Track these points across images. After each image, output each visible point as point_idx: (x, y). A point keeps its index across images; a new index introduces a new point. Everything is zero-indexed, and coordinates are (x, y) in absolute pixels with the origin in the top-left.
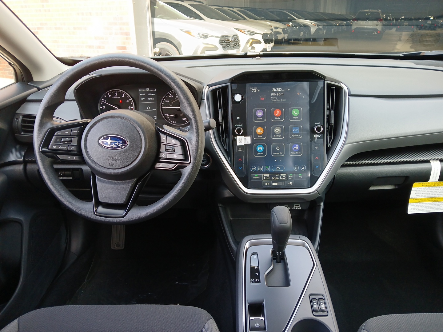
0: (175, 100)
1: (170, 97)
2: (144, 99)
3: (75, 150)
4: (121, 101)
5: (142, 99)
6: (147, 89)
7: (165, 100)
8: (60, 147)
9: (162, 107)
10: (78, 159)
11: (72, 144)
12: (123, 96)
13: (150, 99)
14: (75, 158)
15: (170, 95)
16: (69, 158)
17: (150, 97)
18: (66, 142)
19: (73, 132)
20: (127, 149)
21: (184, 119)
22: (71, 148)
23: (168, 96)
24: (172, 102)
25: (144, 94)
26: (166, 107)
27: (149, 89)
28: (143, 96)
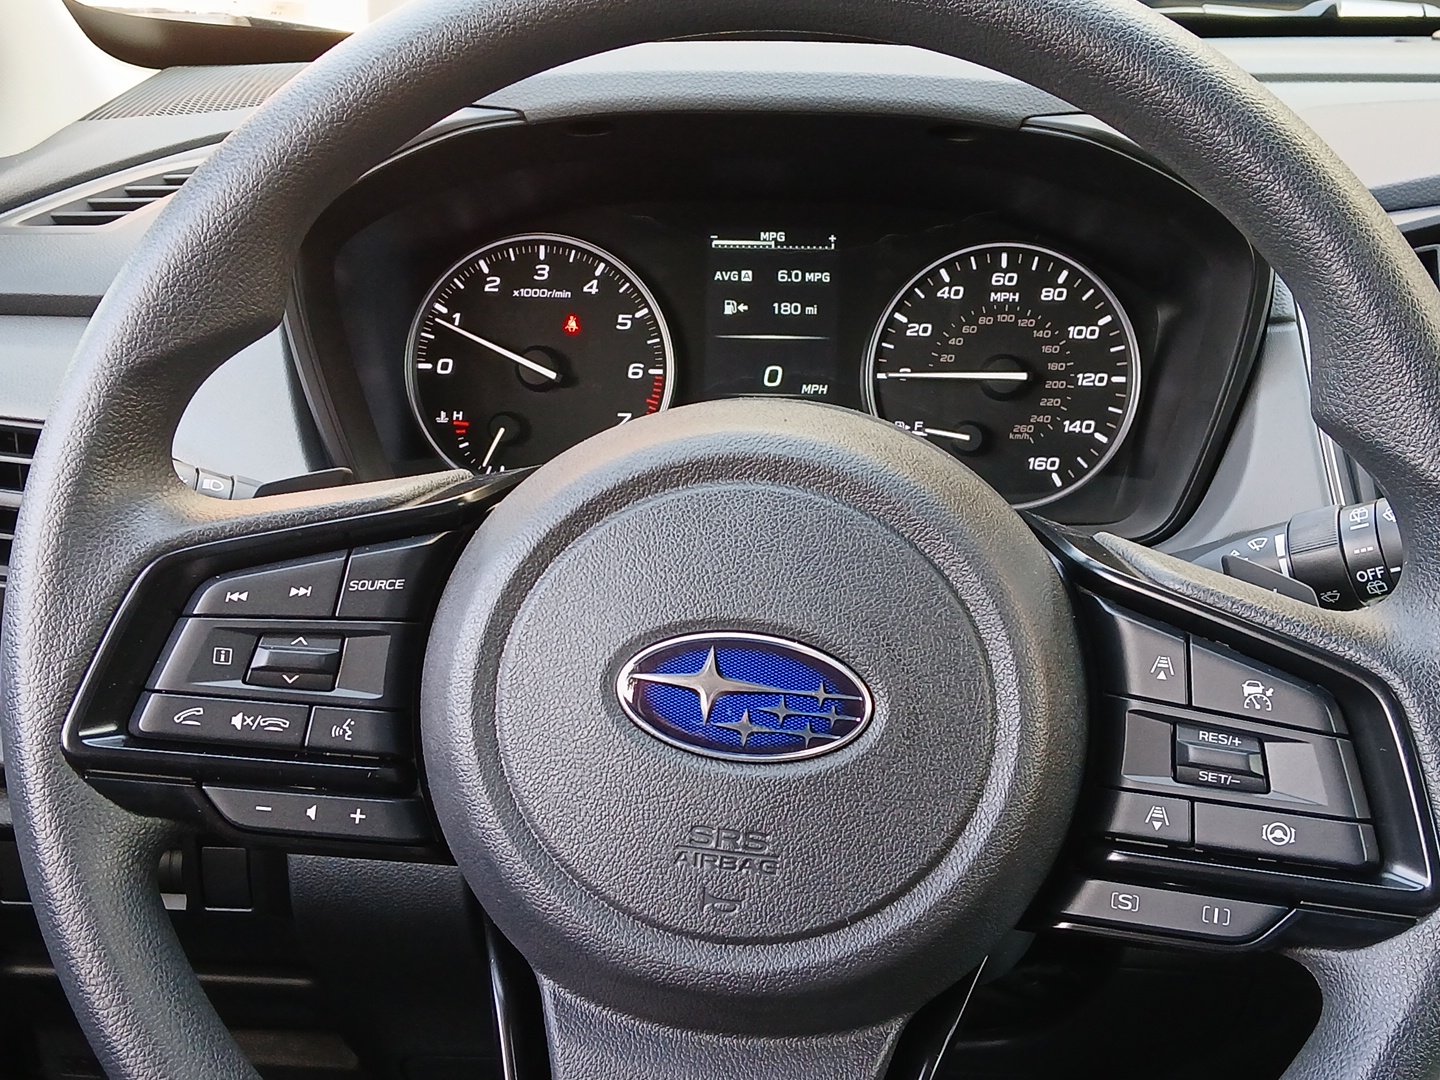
0: (982, 321)
1: (944, 293)
2: (743, 308)
3: (367, 742)
4: (572, 324)
5: (729, 309)
6: (769, 239)
7: (904, 320)
8: (237, 721)
9: (878, 368)
10: (383, 830)
11: (338, 692)
12: (591, 287)
13: (787, 309)
14: (358, 816)
15: (947, 279)
16: (312, 813)
17: (791, 293)
18: (291, 671)
19: (355, 586)
20: (862, 758)
21: (1037, 464)
22: (336, 731)
23: (931, 292)
24: (958, 334)
25: (747, 276)
26: (905, 373)
27: (781, 236)
28: (737, 291)
